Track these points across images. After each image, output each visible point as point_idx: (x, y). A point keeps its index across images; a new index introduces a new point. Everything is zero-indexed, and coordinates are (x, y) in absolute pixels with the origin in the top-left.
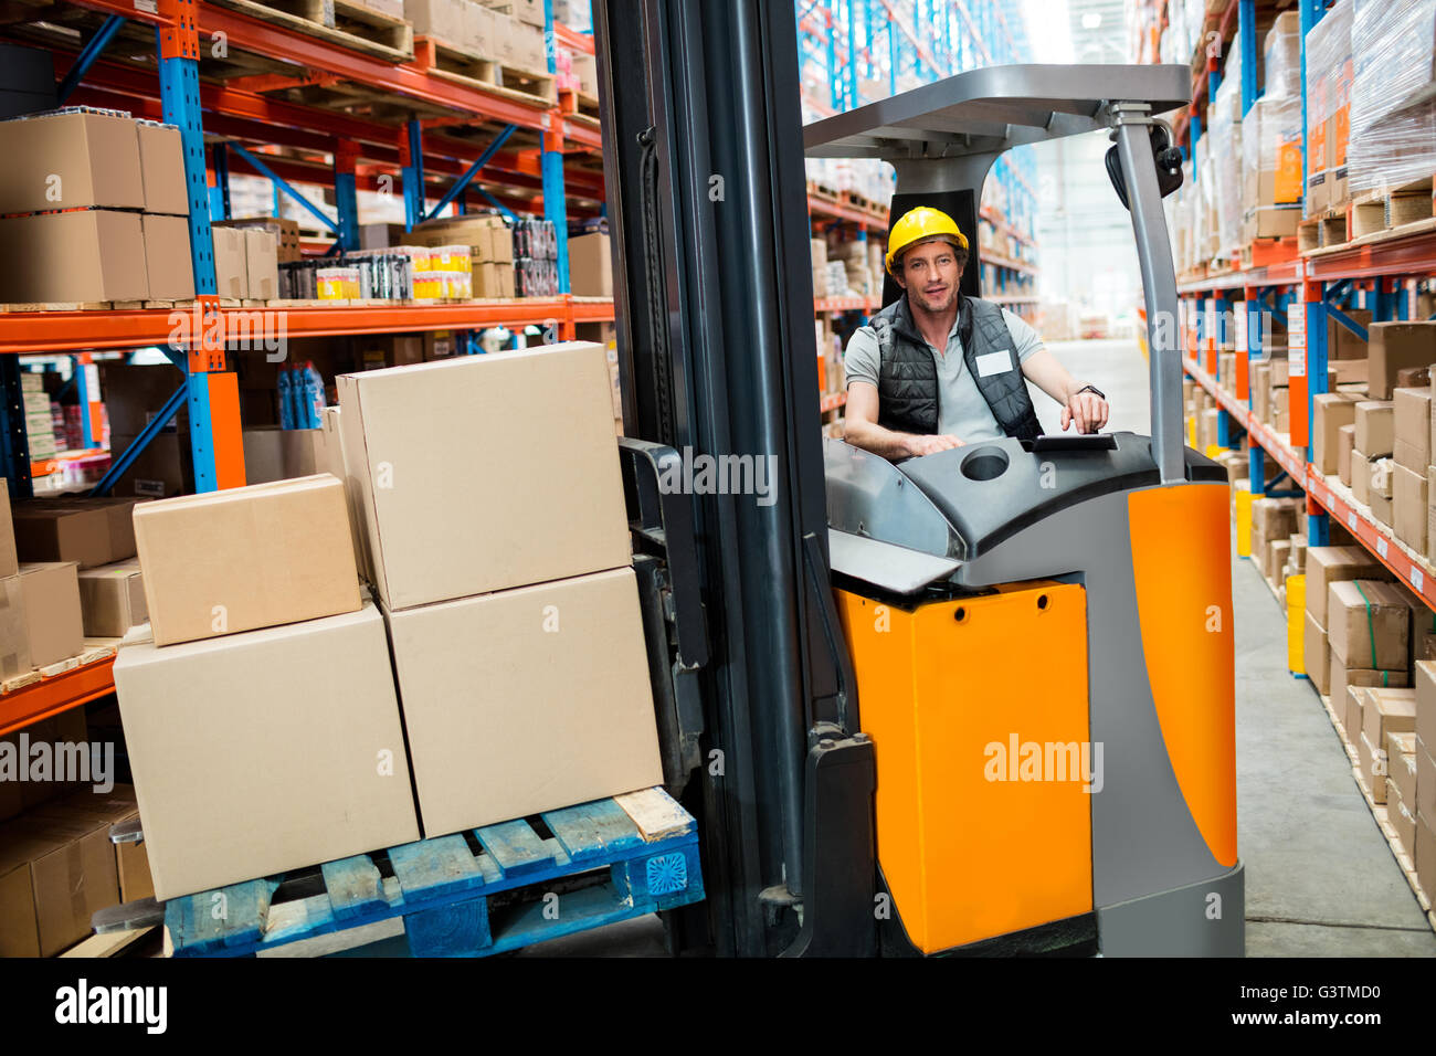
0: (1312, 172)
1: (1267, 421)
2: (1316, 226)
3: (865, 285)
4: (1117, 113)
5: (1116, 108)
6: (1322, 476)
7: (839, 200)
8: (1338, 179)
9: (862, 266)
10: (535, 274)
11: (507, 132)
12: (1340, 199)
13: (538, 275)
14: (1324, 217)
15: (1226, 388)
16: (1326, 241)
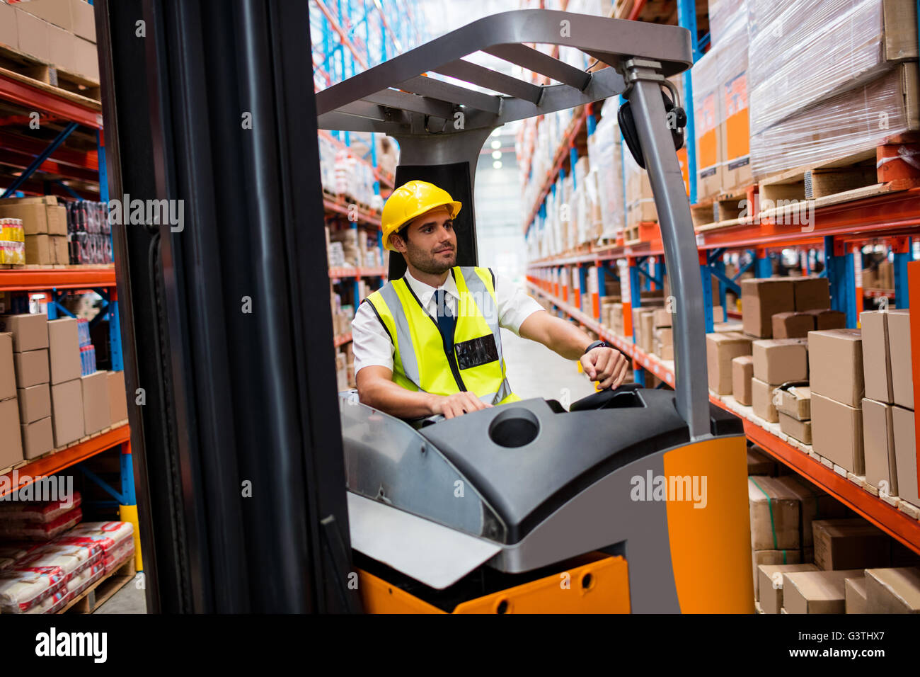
0: (702, 167)
1: (652, 352)
2: (710, 208)
3: (356, 259)
4: (631, 69)
5: (631, 63)
6: (718, 397)
7: (337, 199)
8: (729, 170)
9: (354, 246)
10: (89, 244)
11: (68, 130)
12: (733, 184)
13: (93, 246)
14: (720, 199)
15: (609, 327)
16: (721, 217)
